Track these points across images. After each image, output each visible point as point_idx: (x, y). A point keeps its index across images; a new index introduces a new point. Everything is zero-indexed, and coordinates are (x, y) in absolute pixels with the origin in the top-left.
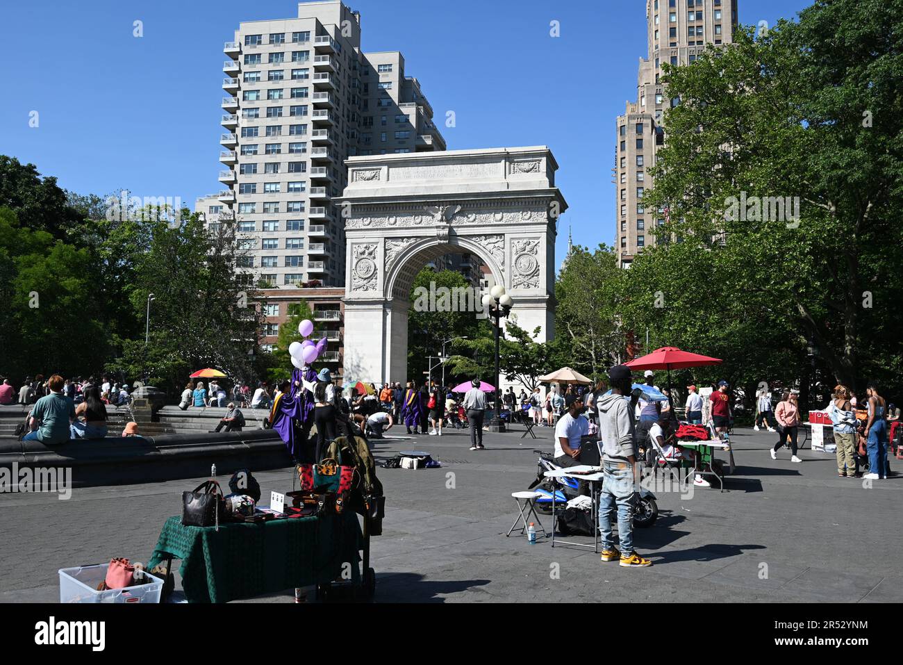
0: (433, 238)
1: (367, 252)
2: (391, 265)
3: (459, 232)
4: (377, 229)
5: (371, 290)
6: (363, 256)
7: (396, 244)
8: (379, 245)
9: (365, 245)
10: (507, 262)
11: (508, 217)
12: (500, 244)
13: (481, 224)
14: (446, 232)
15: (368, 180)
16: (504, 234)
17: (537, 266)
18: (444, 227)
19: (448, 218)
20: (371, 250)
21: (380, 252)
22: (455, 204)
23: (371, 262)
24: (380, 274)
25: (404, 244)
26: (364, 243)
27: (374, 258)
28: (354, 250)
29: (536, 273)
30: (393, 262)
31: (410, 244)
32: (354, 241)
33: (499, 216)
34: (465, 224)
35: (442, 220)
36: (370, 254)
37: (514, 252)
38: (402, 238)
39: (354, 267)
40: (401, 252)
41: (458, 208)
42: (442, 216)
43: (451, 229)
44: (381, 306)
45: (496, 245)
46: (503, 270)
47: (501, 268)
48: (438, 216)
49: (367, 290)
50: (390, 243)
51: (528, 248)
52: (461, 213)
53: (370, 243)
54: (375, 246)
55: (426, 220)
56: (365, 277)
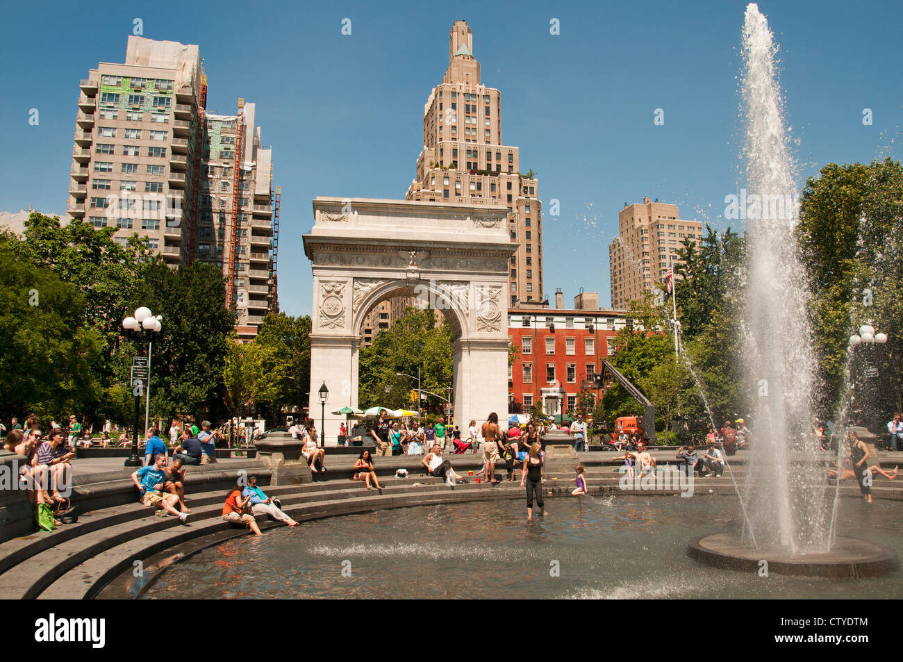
0: (402, 281)
1: (334, 291)
2: (359, 305)
3: (427, 277)
4: (346, 269)
5: (338, 328)
7: (365, 284)
8: (347, 285)
9: (333, 284)
11: (473, 266)
13: (449, 271)
14: (416, 276)
15: (336, 221)
16: (469, 282)
17: (499, 312)
18: (414, 272)
20: (338, 289)
21: (347, 291)
22: (425, 250)
23: (339, 302)
24: (348, 313)
25: (374, 285)
26: (332, 281)
27: (342, 297)
28: (322, 288)
29: (498, 318)
30: (361, 302)
31: (379, 286)
32: (322, 279)
33: (465, 265)
35: (412, 265)
36: (338, 293)
38: (371, 280)
39: (321, 305)
40: (370, 293)
41: (427, 255)
42: (412, 261)
44: (350, 345)
46: (468, 315)
47: (466, 312)
49: (334, 327)
50: (358, 283)
53: (338, 282)
54: (343, 285)
55: (397, 264)
56: (332, 314)
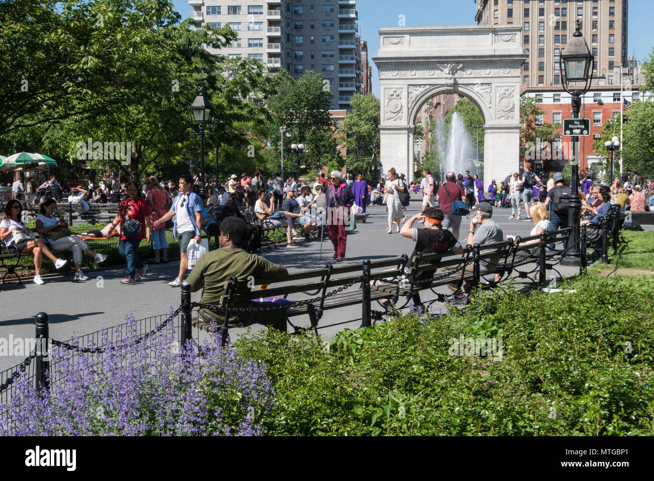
0: (442, 85)
1: (395, 94)
2: (412, 103)
3: (460, 81)
4: (403, 79)
5: (398, 120)
6: (393, 97)
7: (416, 89)
8: (403, 90)
9: (394, 90)
10: (493, 102)
11: (494, 72)
12: (489, 90)
13: (475, 76)
14: (452, 81)
15: (395, 44)
16: (491, 84)
17: (514, 105)
18: (451, 78)
19: (453, 71)
20: (398, 93)
21: (404, 94)
22: (458, 63)
23: (398, 102)
24: (405, 110)
25: (422, 89)
26: (393, 88)
27: (401, 98)
28: (386, 93)
29: (512, 110)
30: (414, 101)
31: (426, 90)
32: (386, 87)
33: (488, 71)
34: (464, 76)
35: (449, 74)
36: (398, 96)
37: (498, 95)
38: (420, 85)
39: (386, 104)
40: (420, 95)
41: (461, 65)
42: (450, 70)
43: (455, 79)
44: (406, 131)
45: (486, 90)
46: (490, 108)
47: (489, 106)
48: (446, 70)
49: (396, 120)
50: (411, 88)
51: (507, 93)
52: (462, 69)
53: (397, 88)
54: (401, 90)
55: (437, 73)
56: (394, 111)
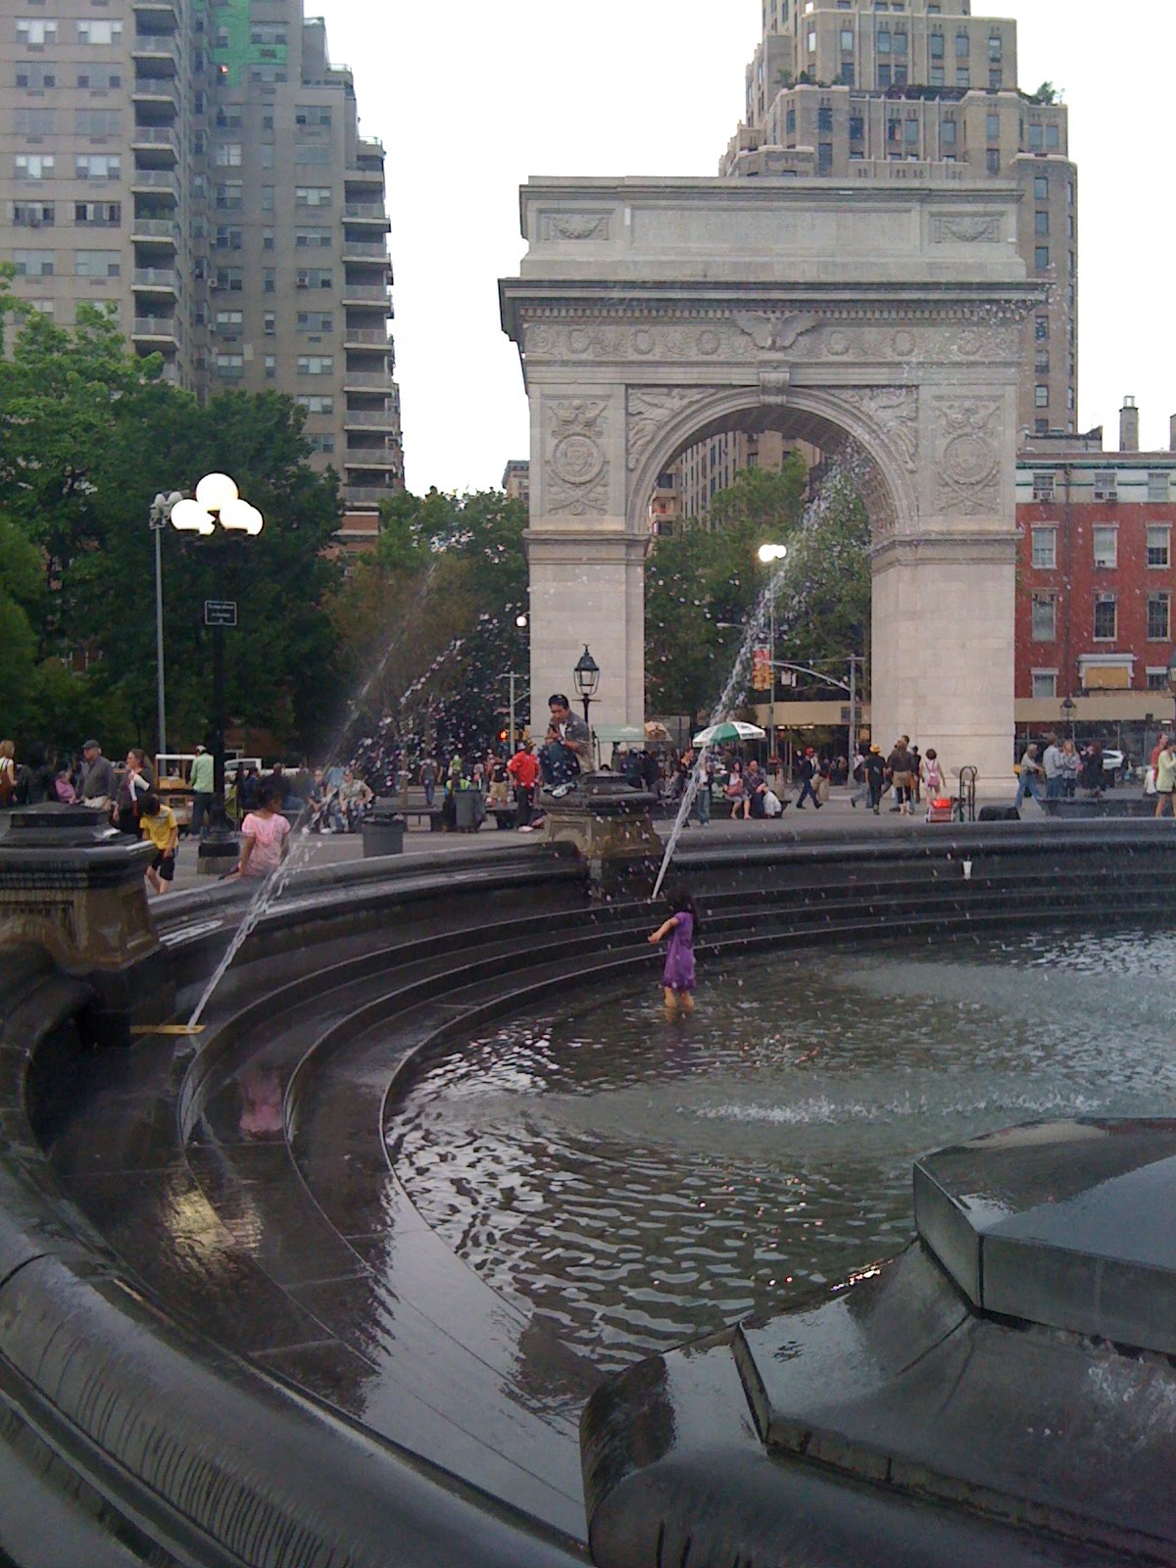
0: (745, 390)
1: (581, 419)
2: (641, 453)
3: (809, 376)
4: (607, 364)
5: (592, 514)
6: (571, 430)
7: (655, 401)
8: (610, 403)
9: (576, 402)
10: (922, 451)
11: (926, 346)
12: (908, 410)
13: (862, 359)
14: (782, 376)
15: (578, 237)
16: (917, 387)
17: (992, 463)
18: (777, 365)
20: (591, 414)
21: (614, 416)
22: (803, 307)
23: (593, 447)
24: (616, 477)
25: (675, 402)
26: (574, 396)
27: (600, 434)
28: (548, 413)
30: (649, 443)
31: (691, 403)
32: (548, 390)
33: (905, 341)
34: (824, 359)
35: (774, 346)
36: (589, 424)
37: (941, 430)
38: (670, 387)
39: (548, 456)
40: (667, 423)
41: (812, 320)
42: (775, 335)
43: (792, 367)
44: (620, 552)
45: (898, 411)
46: (913, 472)
47: (910, 466)
48: (763, 334)
49: (583, 511)
50: (637, 397)
51: (974, 421)
52: (817, 331)
53: (588, 397)
54: (602, 405)
55: (733, 346)
56: (577, 480)
